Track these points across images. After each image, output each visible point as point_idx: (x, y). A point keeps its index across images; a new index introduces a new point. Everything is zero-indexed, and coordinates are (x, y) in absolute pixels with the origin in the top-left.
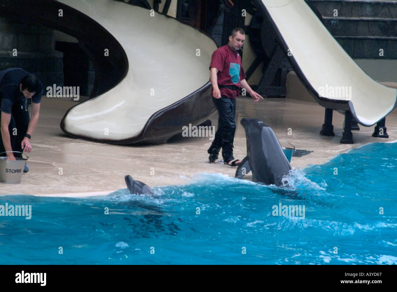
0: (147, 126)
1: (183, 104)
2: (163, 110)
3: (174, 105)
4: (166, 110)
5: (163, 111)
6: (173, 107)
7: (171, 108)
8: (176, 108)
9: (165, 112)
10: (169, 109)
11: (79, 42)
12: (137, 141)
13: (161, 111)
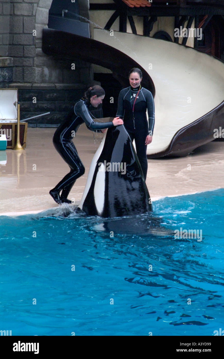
0: (173, 142)
1: (203, 121)
2: (185, 127)
3: (195, 122)
4: (188, 127)
5: (185, 129)
6: (194, 125)
7: (192, 125)
8: (196, 125)
9: (187, 129)
10: (191, 126)
11: (113, 73)
12: (165, 155)
13: (184, 128)
